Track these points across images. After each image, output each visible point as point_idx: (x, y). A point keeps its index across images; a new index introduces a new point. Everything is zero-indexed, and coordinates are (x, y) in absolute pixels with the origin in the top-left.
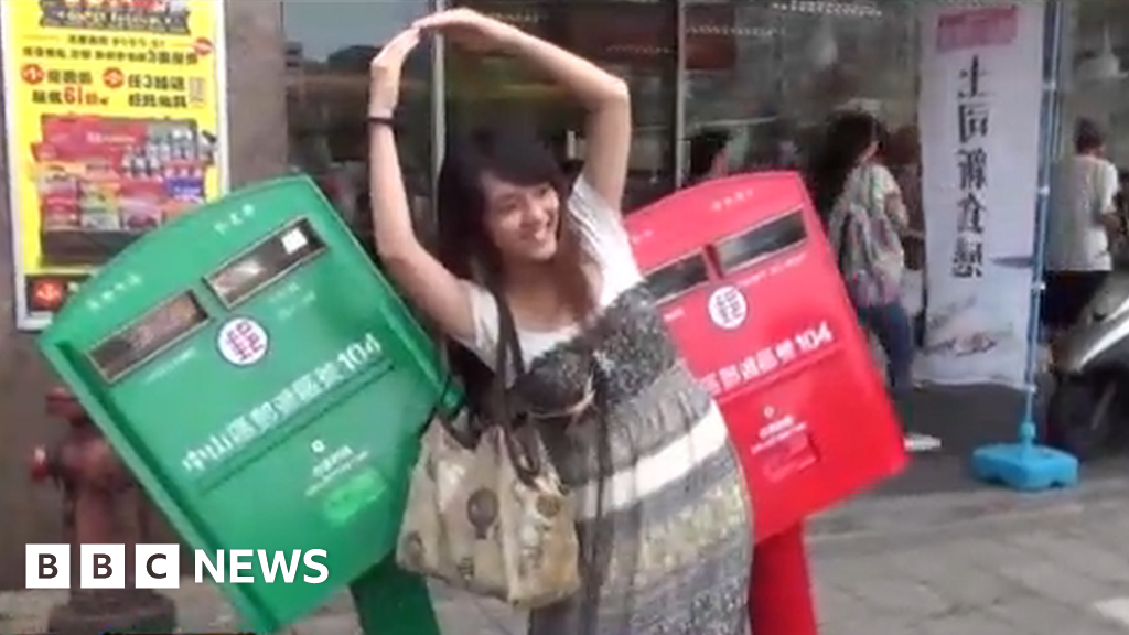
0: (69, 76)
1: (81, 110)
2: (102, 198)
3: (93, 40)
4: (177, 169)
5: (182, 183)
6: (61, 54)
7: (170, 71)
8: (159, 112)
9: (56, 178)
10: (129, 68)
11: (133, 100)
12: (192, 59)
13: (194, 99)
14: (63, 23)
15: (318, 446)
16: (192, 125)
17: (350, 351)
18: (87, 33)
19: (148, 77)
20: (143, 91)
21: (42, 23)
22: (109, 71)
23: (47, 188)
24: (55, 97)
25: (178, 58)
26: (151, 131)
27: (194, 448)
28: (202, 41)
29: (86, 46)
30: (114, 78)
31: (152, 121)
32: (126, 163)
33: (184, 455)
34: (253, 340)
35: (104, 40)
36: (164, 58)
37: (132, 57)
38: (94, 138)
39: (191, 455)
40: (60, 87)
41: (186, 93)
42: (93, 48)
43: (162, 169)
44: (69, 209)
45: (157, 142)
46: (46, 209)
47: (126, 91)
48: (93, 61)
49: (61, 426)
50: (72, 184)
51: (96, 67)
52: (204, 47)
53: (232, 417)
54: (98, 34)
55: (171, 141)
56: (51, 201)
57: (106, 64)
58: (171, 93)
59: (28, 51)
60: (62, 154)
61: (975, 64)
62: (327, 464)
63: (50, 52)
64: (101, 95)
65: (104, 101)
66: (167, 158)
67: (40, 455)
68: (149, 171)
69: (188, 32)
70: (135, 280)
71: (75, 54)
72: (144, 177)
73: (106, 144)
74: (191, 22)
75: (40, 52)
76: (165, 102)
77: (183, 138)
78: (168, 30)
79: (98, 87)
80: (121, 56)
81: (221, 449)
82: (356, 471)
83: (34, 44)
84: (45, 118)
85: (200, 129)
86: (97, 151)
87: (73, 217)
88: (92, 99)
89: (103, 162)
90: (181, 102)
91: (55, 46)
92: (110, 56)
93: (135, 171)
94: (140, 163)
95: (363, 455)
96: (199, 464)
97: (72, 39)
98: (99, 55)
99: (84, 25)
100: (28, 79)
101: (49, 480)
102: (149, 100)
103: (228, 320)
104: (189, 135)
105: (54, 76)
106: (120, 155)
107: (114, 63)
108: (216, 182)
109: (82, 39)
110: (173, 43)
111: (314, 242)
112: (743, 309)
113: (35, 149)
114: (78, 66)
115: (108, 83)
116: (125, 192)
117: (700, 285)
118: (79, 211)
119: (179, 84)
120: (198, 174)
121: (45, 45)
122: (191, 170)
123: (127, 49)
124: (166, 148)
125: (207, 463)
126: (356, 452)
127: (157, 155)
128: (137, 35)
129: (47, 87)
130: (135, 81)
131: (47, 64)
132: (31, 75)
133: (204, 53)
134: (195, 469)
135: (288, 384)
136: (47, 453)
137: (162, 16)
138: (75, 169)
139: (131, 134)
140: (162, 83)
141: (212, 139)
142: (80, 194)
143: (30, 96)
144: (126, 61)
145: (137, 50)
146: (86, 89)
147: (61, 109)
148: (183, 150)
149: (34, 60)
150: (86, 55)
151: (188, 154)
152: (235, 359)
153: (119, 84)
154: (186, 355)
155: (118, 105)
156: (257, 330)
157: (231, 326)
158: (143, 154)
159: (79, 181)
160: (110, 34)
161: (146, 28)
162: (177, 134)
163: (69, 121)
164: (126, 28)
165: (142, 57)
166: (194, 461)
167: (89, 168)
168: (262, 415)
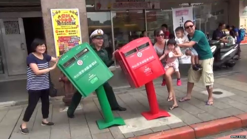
0: (61, 31)
1: (63, 36)
2: (66, 46)
3: (64, 27)
4: (75, 42)
5: (76, 44)
6: (60, 29)
7: (74, 30)
8: (72, 35)
9: (61, 44)
10: (69, 30)
11: (69, 34)
12: (76, 28)
13: (77, 33)
14: (60, 25)
15: (89, 75)
16: (77, 36)
17: (93, 63)
18: (63, 26)
19: (71, 31)
20: (70, 32)
21: (58, 25)
22: (66, 30)
23: (59, 46)
24: (60, 34)
25: (74, 28)
26: (72, 38)
27: (75, 75)
28: (78, 25)
29: (63, 28)
30: (67, 31)
31: (72, 36)
32: (69, 42)
33: (74, 76)
34: (81, 62)
35: (65, 27)
36: (73, 28)
37: (69, 28)
38: (65, 39)
39: (75, 76)
40: (60, 33)
41: (76, 32)
42: (64, 28)
43: (73, 42)
44: (62, 48)
45: (73, 39)
46: (60, 49)
47: (68, 33)
48: (64, 29)
49: (63, 75)
50: (62, 45)
51: (65, 30)
52: (78, 26)
53: (79, 72)
54: (64, 26)
55: (74, 38)
56: (60, 47)
57: (66, 29)
58: (74, 32)
59: (56, 29)
60: (61, 41)
61: (182, 18)
62: (91, 76)
63: (59, 29)
64: (65, 33)
65: (66, 34)
66: (74, 41)
67: (60, 79)
68: (72, 42)
69: (75, 24)
70: (67, 56)
71: (62, 29)
72: (71, 43)
73: (66, 40)
74: (76, 23)
75: (57, 29)
76: (73, 33)
77: (76, 38)
78: (73, 24)
79: (65, 32)
80: (67, 28)
81: (78, 76)
82: (94, 77)
83: (57, 28)
84: (59, 37)
85: (78, 36)
86: (65, 40)
87: (63, 49)
88: (64, 34)
89: (66, 42)
90: (75, 33)
91: (59, 28)
92: (66, 28)
93: (70, 43)
94: (71, 42)
95: (95, 75)
96: (76, 77)
97: (61, 27)
98: (65, 28)
99: (63, 25)
100: (56, 32)
101: (61, 81)
102: (71, 34)
103: (78, 60)
104: (76, 37)
105: (59, 32)
106: (68, 41)
107: (67, 29)
108: (80, 43)
109: (63, 27)
110: (74, 26)
111: (88, 50)
112: (142, 55)
113: (58, 41)
114: (62, 30)
115: (66, 32)
116: (69, 45)
117: (136, 52)
118: (64, 48)
119: (75, 31)
120: (78, 42)
121: (58, 28)
122: (77, 42)
123: (68, 27)
124: (74, 39)
125: (77, 77)
126: (94, 75)
127: (73, 40)
128: (69, 26)
129: (59, 33)
130: (69, 31)
131: (59, 30)
132: (57, 32)
133: (78, 27)
134: (75, 78)
135: (85, 67)
136: (61, 78)
137: (72, 23)
138: (63, 43)
139: (69, 38)
140: (73, 31)
141: (79, 38)
142: (64, 46)
143: (57, 34)
144: (68, 29)
145: (69, 27)
146: (64, 33)
147: (61, 36)
148: (76, 39)
149: (57, 30)
150: (63, 29)
151: (77, 40)
152: (79, 65)
153: (68, 32)
154: (73, 65)
155: (67, 35)
156: (82, 61)
157: (79, 61)
158: (71, 40)
159: (64, 44)
160: (66, 26)
161: (70, 24)
162: (75, 37)
163: (62, 37)
164: (68, 25)
165: (70, 28)
166: (75, 77)
167: (65, 43)
168: (83, 71)
